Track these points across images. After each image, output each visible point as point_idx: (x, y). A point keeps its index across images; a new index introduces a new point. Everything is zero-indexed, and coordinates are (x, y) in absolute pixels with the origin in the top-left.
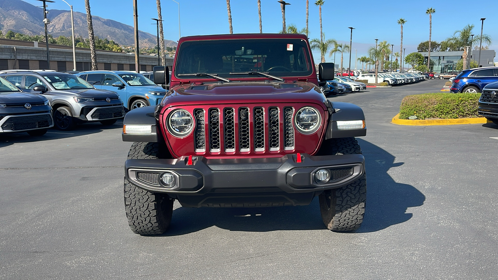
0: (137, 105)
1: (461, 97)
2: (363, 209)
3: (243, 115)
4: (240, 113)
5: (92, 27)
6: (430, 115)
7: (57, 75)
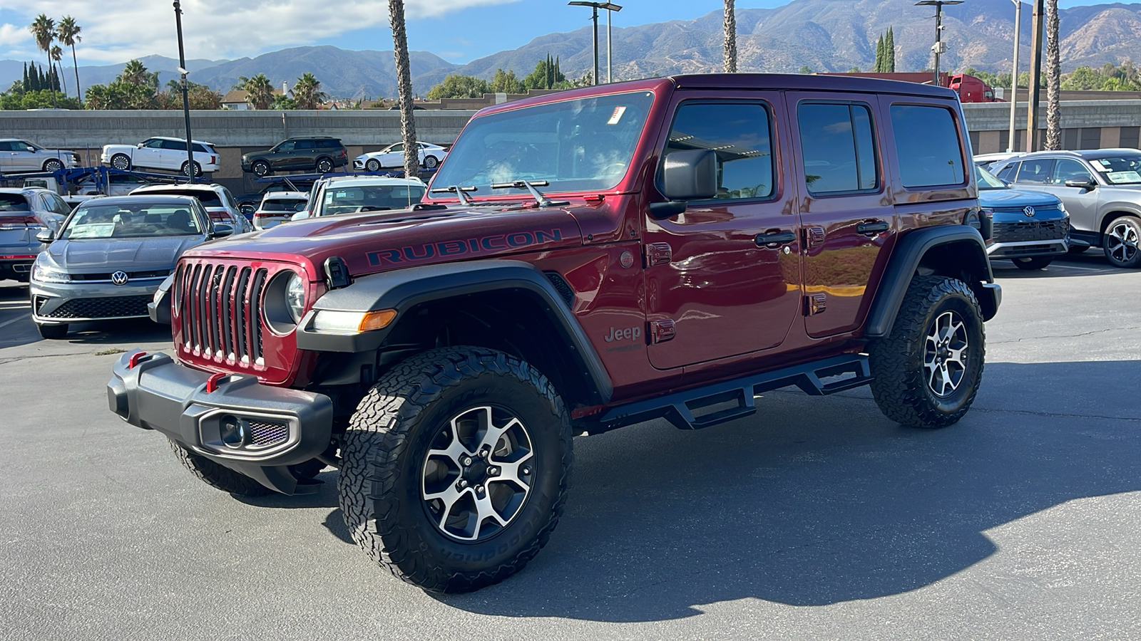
5: (1057, 45)
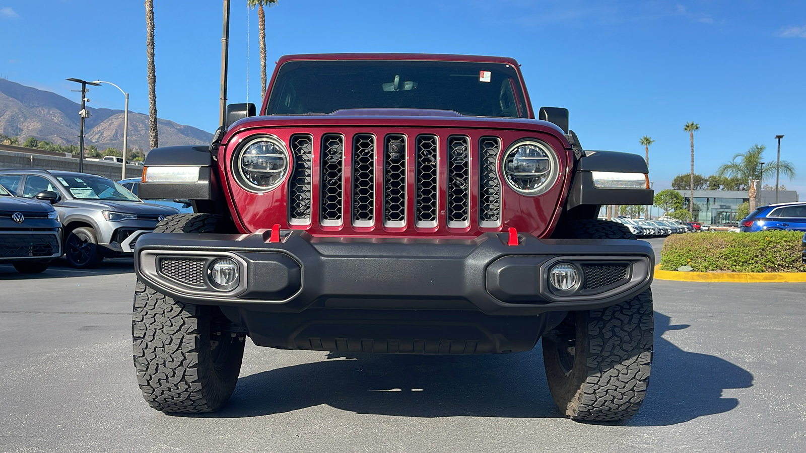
2: (647, 367)
3: (393, 149)
4: (387, 146)
6: (715, 266)
7: (80, 177)
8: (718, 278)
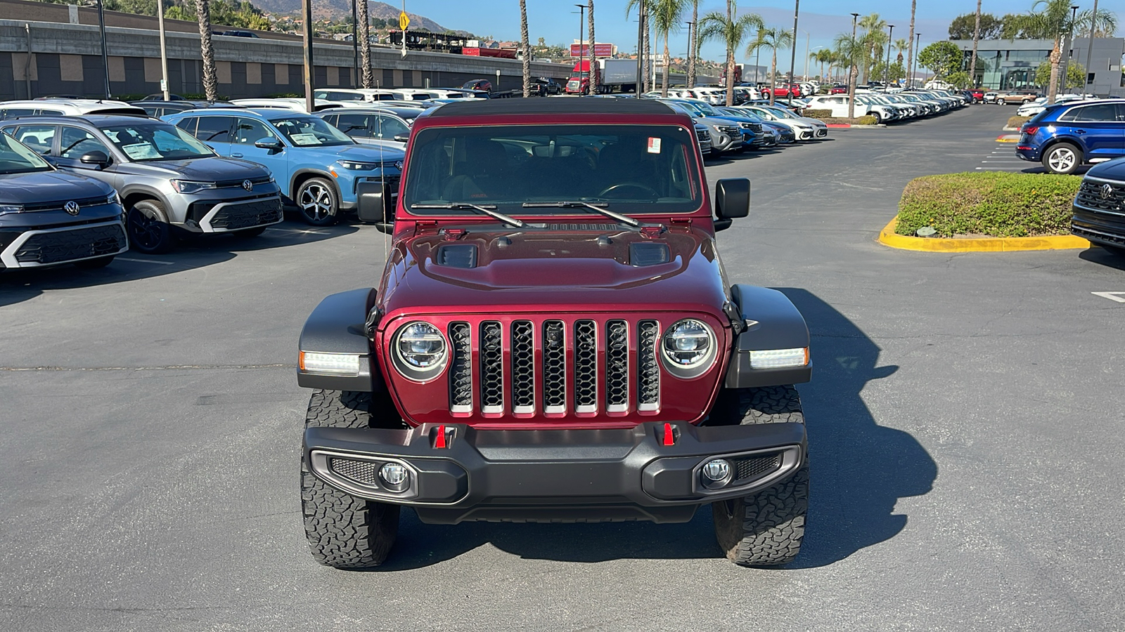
0: (311, 190)
1: (1036, 187)
2: (801, 529)
3: (551, 337)
4: (546, 331)
6: (964, 228)
7: (133, 127)
8: (966, 247)
